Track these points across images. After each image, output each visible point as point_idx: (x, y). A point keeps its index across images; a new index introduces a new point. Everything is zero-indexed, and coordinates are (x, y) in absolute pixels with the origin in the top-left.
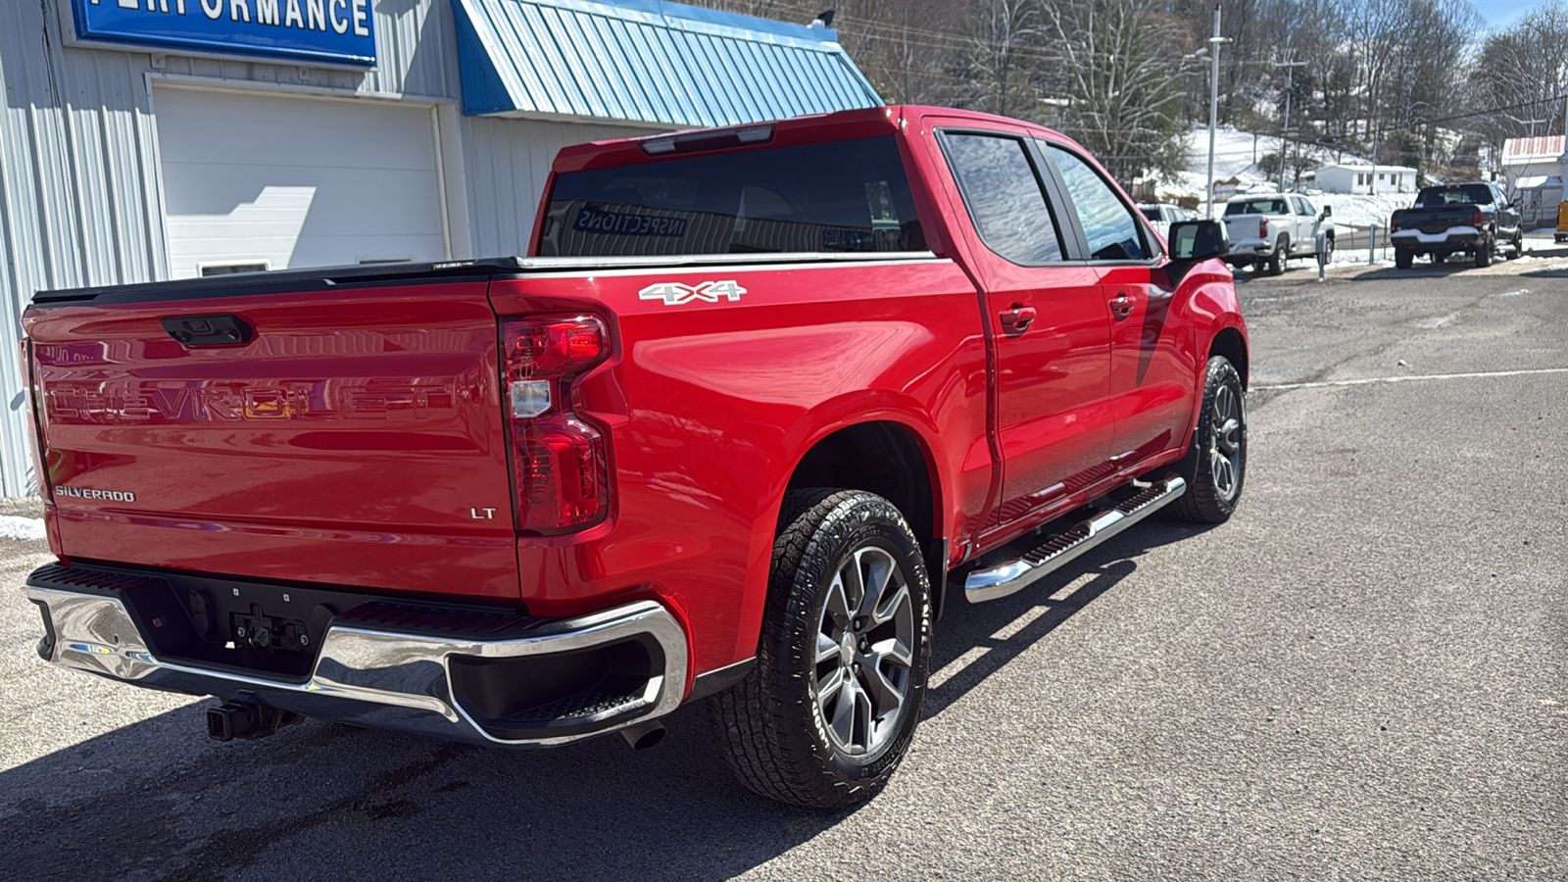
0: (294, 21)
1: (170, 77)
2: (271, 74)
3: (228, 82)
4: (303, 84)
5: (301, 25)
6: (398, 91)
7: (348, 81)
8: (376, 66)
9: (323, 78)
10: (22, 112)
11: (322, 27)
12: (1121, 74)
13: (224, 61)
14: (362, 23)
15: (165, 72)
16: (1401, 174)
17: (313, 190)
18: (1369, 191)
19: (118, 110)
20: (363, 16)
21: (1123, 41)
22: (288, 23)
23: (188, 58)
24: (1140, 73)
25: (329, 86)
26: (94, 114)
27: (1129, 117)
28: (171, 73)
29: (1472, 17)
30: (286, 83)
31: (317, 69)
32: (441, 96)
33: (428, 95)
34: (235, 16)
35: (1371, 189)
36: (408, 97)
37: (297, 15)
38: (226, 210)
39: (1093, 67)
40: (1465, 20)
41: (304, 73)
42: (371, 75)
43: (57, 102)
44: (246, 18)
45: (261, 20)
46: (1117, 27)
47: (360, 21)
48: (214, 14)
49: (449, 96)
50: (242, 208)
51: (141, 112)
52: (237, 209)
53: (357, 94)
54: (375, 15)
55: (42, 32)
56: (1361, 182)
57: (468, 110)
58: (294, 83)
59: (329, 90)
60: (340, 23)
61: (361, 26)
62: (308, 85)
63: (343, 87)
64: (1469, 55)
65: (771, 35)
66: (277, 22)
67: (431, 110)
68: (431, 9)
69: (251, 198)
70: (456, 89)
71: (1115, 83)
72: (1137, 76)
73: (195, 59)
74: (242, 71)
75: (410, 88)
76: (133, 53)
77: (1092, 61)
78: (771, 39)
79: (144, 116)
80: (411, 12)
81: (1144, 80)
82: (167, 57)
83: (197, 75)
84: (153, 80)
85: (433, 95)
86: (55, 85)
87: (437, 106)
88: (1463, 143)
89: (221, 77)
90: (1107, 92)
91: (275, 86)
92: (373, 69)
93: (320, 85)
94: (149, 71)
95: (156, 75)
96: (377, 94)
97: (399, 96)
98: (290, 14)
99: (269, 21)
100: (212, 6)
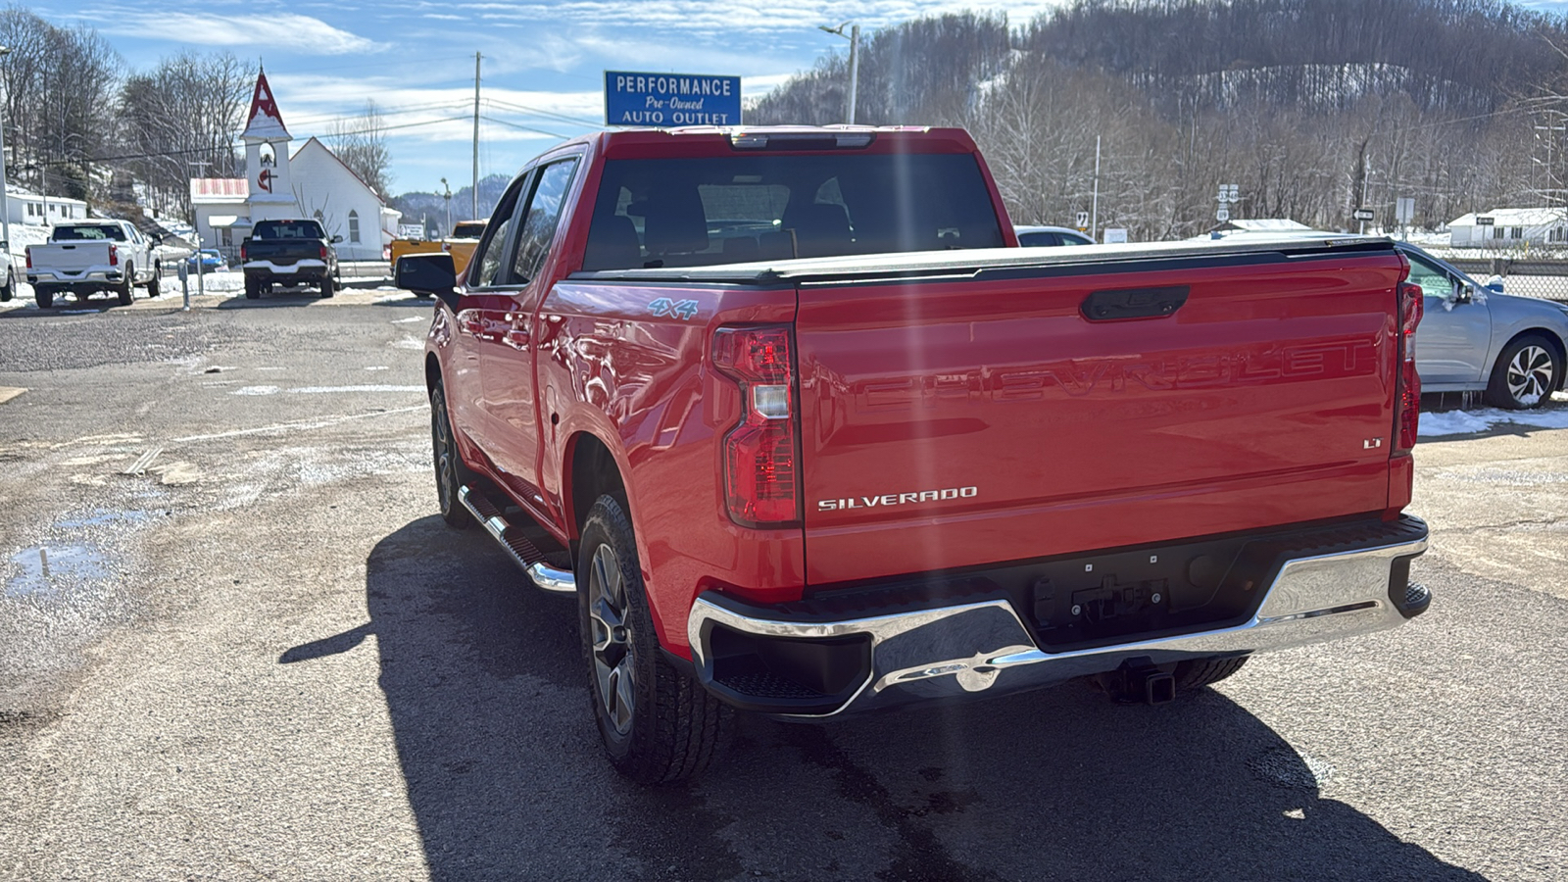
16: (71, 206)
18: (43, 223)
29: (112, 55)
35: (45, 220)
40: (106, 56)
56: (31, 213)
64: (113, 94)
88: (115, 179)
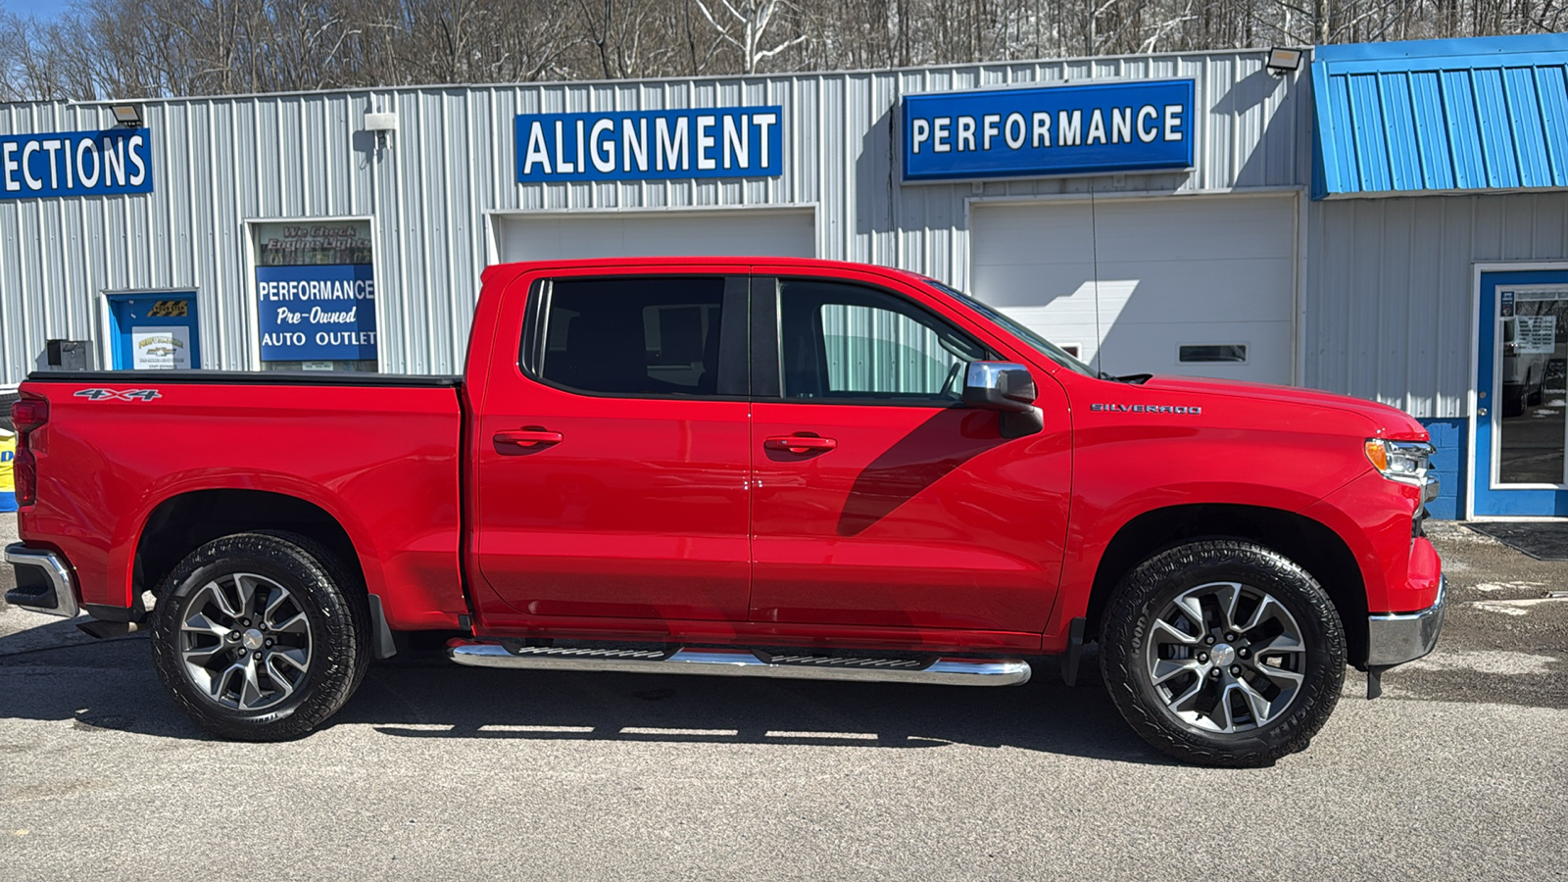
0: (1096, 139)
1: (986, 199)
2: (1083, 186)
3: (1039, 197)
4: (1117, 191)
5: (1103, 140)
6: (1228, 186)
7: (1165, 183)
8: (1196, 166)
9: (1139, 184)
10: (866, 237)
11: (1127, 138)
13: (1038, 181)
14: (1176, 129)
15: (984, 195)
17: (1134, 282)
19: (939, 229)
20: (1178, 122)
22: (1090, 141)
23: (1004, 183)
25: (1146, 190)
26: (919, 234)
28: (988, 196)
30: (1099, 192)
31: (1133, 176)
32: (1289, 184)
33: (1266, 185)
34: (1036, 143)
36: (1239, 190)
37: (1101, 133)
38: (1043, 302)
41: (1120, 182)
42: (1196, 174)
43: (892, 228)
44: (1047, 144)
45: (1061, 143)
47: (1174, 127)
48: (1016, 145)
50: (1059, 301)
51: (957, 229)
52: (1055, 301)
53: (1176, 193)
54: (1202, 117)
55: (887, 179)
57: (1314, 196)
58: (1107, 191)
59: (1144, 193)
60: (1147, 132)
61: (1173, 132)
62: (1122, 191)
63: (1162, 189)
66: (1078, 142)
67: (1293, 197)
68: (1285, 100)
69: (1069, 292)
70: (1306, 176)
73: (1010, 182)
74: (1056, 187)
75: (1244, 181)
76: (956, 185)
79: (959, 232)
80: (1257, 108)
82: (985, 184)
83: (1011, 195)
84: (970, 203)
85: (1277, 185)
86: (892, 216)
87: (1298, 192)
89: (1033, 194)
91: (1086, 195)
92: (1190, 168)
93: (1136, 190)
94: (968, 197)
95: (974, 199)
96: (1203, 191)
97: (1229, 190)
98: (1093, 133)
99: (1070, 142)
100: (1015, 139)
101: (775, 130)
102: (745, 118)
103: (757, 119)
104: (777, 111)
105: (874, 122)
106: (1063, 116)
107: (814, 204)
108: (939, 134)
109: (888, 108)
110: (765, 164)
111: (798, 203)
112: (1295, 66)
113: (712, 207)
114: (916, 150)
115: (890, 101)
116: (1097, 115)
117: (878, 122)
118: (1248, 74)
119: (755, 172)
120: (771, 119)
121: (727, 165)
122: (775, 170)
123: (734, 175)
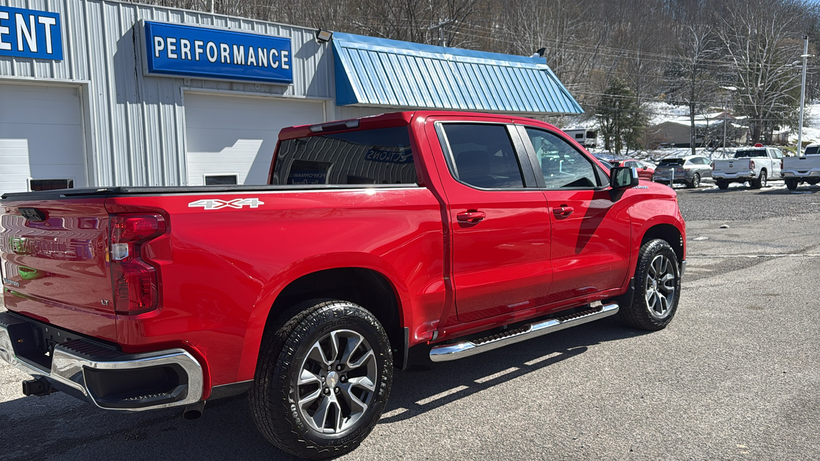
0: (252, 63)
1: (192, 89)
2: (241, 87)
3: (220, 91)
4: (257, 92)
5: (255, 64)
6: (304, 95)
7: (279, 90)
8: (293, 83)
9: (267, 89)
10: (123, 105)
11: (266, 65)
12: (766, 73)
13: (219, 81)
14: (286, 63)
15: (190, 87)
17: (261, 141)
19: (167, 104)
20: (286, 59)
21: (768, 55)
22: (249, 64)
23: (201, 80)
24: (777, 73)
25: (270, 93)
26: (156, 106)
27: (769, 97)
28: (193, 87)
30: (248, 91)
31: (264, 85)
32: (326, 97)
33: (319, 96)
34: (223, 61)
36: (309, 97)
37: (254, 60)
38: (218, 150)
39: (748, 70)
41: (257, 87)
42: (291, 87)
43: (139, 100)
44: (229, 62)
45: (236, 62)
46: (764, 47)
47: (285, 62)
48: (213, 60)
49: (330, 97)
50: (226, 149)
51: (178, 105)
52: (224, 150)
53: (283, 96)
54: (294, 59)
55: (134, 70)
57: (339, 103)
58: (252, 91)
59: (269, 95)
60: (275, 63)
61: (285, 64)
62: (259, 92)
63: (277, 93)
65: (507, 62)
66: (243, 63)
67: (322, 103)
68: (323, 55)
69: (231, 145)
70: (333, 93)
71: (762, 78)
72: (775, 74)
73: (205, 80)
74: (227, 86)
75: (310, 93)
76: (176, 79)
77: (748, 67)
78: (507, 64)
79: (179, 107)
80: (313, 57)
81: (779, 77)
82: (192, 80)
83: (205, 88)
84: (184, 90)
85: (322, 96)
86: (139, 94)
87: (325, 101)
89: (217, 89)
90: (757, 84)
91: (243, 93)
92: (291, 84)
93: (265, 92)
94: (183, 86)
95: (186, 88)
96: (294, 96)
97: (304, 97)
98: (250, 60)
99: (239, 63)
100: (212, 57)
101: (55, 29)
102: (32, 18)
103: (42, 20)
104: (56, 16)
105: (123, 34)
106: (235, 47)
107: (86, 81)
108: (170, 48)
109: (131, 27)
110: (49, 51)
111: (75, 80)
112: (328, 40)
113: (10, 77)
114: (157, 55)
115: (132, 22)
116: (251, 50)
117: (125, 34)
118: (308, 40)
119: (41, 55)
120: (52, 21)
121: (21, 48)
122: (57, 55)
123: (26, 56)
